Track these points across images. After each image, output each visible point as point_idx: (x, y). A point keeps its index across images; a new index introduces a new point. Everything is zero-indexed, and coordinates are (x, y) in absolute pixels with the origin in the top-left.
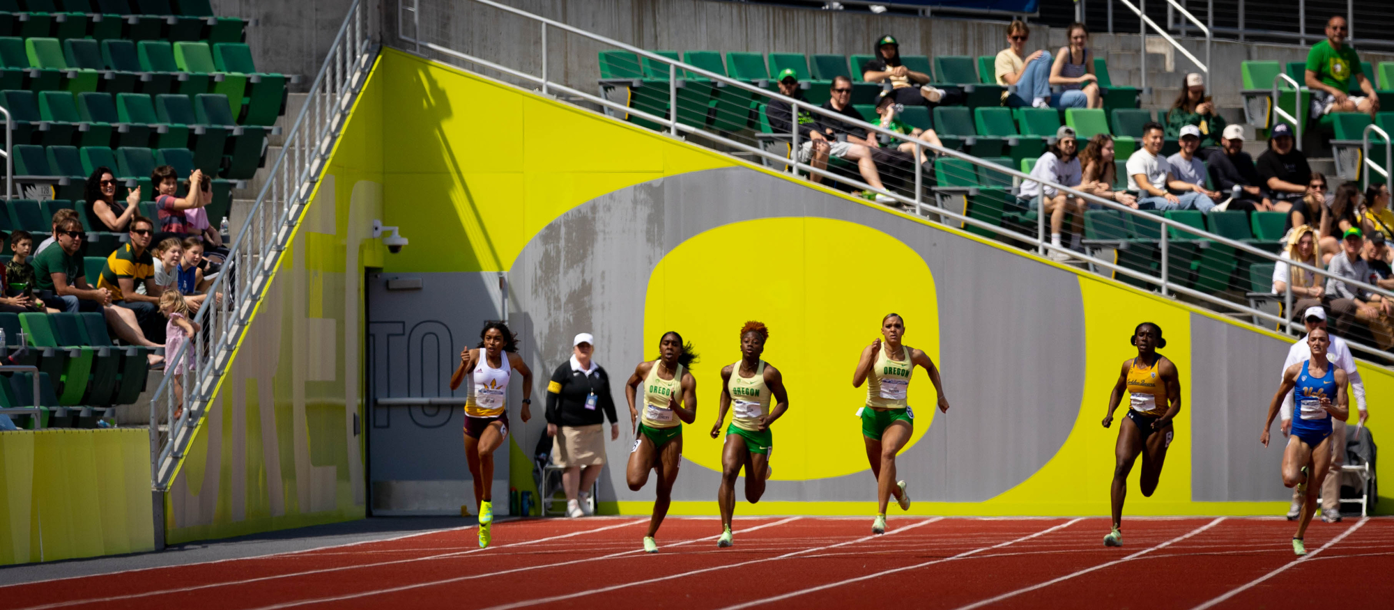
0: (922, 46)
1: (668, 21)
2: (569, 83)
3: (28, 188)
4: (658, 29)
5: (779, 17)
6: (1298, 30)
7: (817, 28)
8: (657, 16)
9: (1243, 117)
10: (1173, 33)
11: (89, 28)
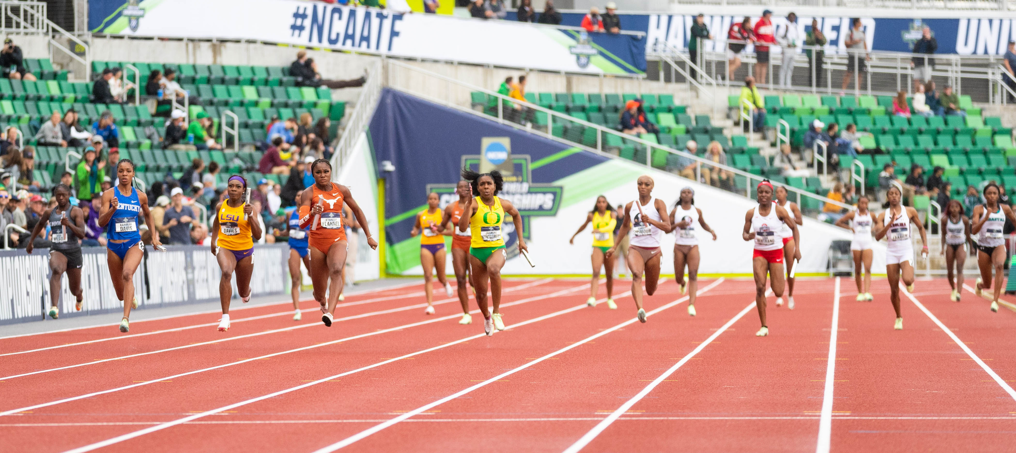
0: (599, 89)
3: (243, 147)
9: (728, 117)
10: (700, 84)
11: (266, 82)
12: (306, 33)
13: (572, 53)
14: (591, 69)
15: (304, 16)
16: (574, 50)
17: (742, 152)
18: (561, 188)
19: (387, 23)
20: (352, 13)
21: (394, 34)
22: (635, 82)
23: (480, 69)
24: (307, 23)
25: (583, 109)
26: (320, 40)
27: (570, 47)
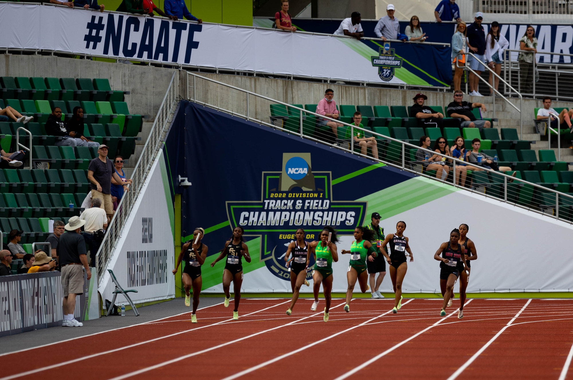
0: (402, 101)
1: (298, 92)
2: (257, 118)
3: (38, 164)
4: (294, 95)
5: (343, 90)
6: (555, 94)
7: (359, 94)
8: (293, 90)
9: (535, 131)
10: (506, 96)
11: (60, 95)
12: (101, 45)
13: (374, 65)
14: (395, 81)
15: (100, 27)
16: (377, 61)
17: (550, 167)
18: (364, 204)
19: (185, 34)
20: (150, 24)
21: (192, 45)
22: (440, 95)
23: (280, 81)
24: (103, 34)
25: (385, 123)
26: (116, 52)
27: (373, 58)
